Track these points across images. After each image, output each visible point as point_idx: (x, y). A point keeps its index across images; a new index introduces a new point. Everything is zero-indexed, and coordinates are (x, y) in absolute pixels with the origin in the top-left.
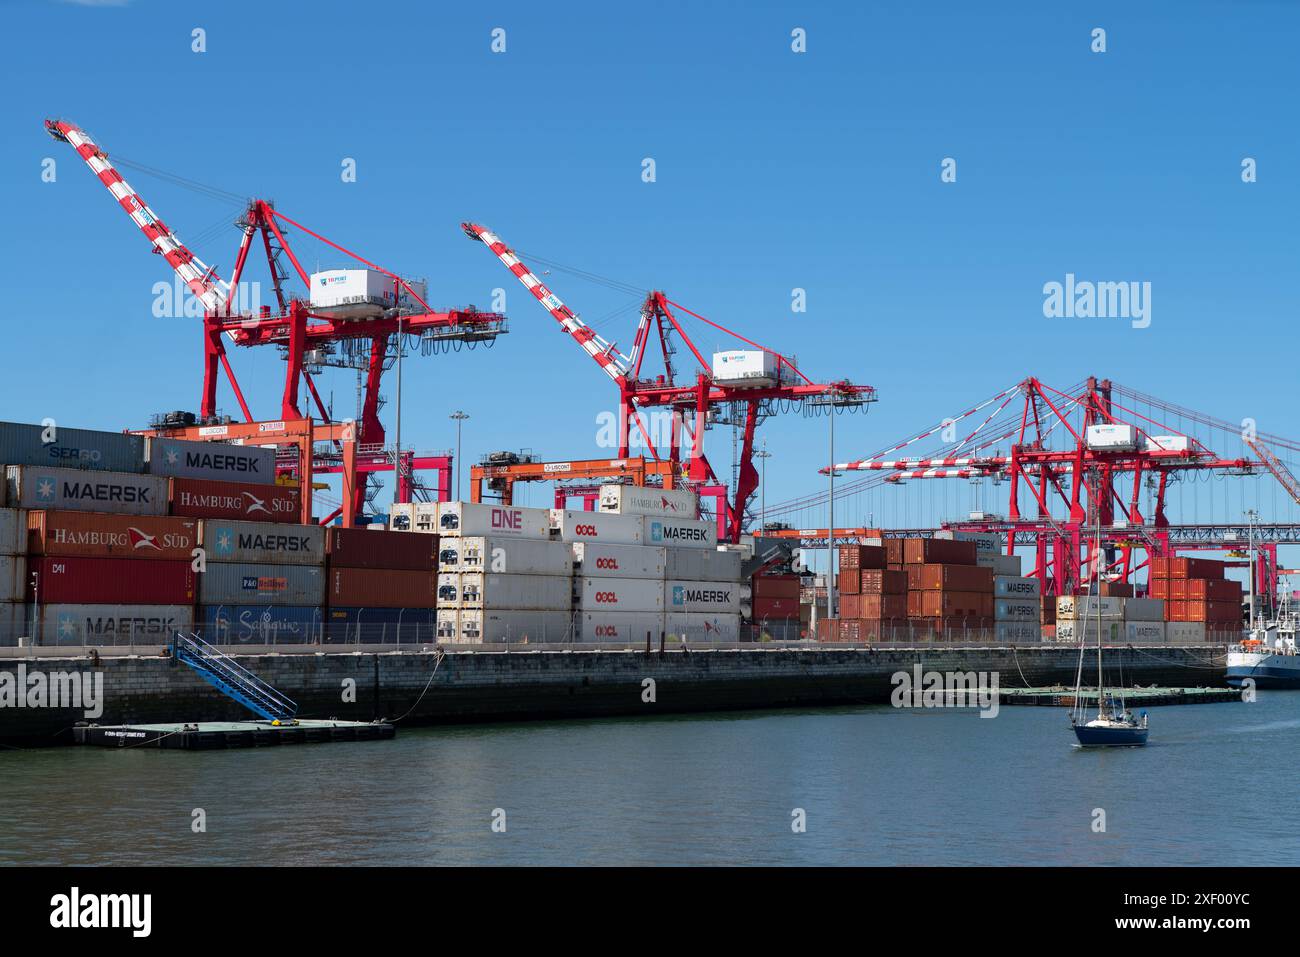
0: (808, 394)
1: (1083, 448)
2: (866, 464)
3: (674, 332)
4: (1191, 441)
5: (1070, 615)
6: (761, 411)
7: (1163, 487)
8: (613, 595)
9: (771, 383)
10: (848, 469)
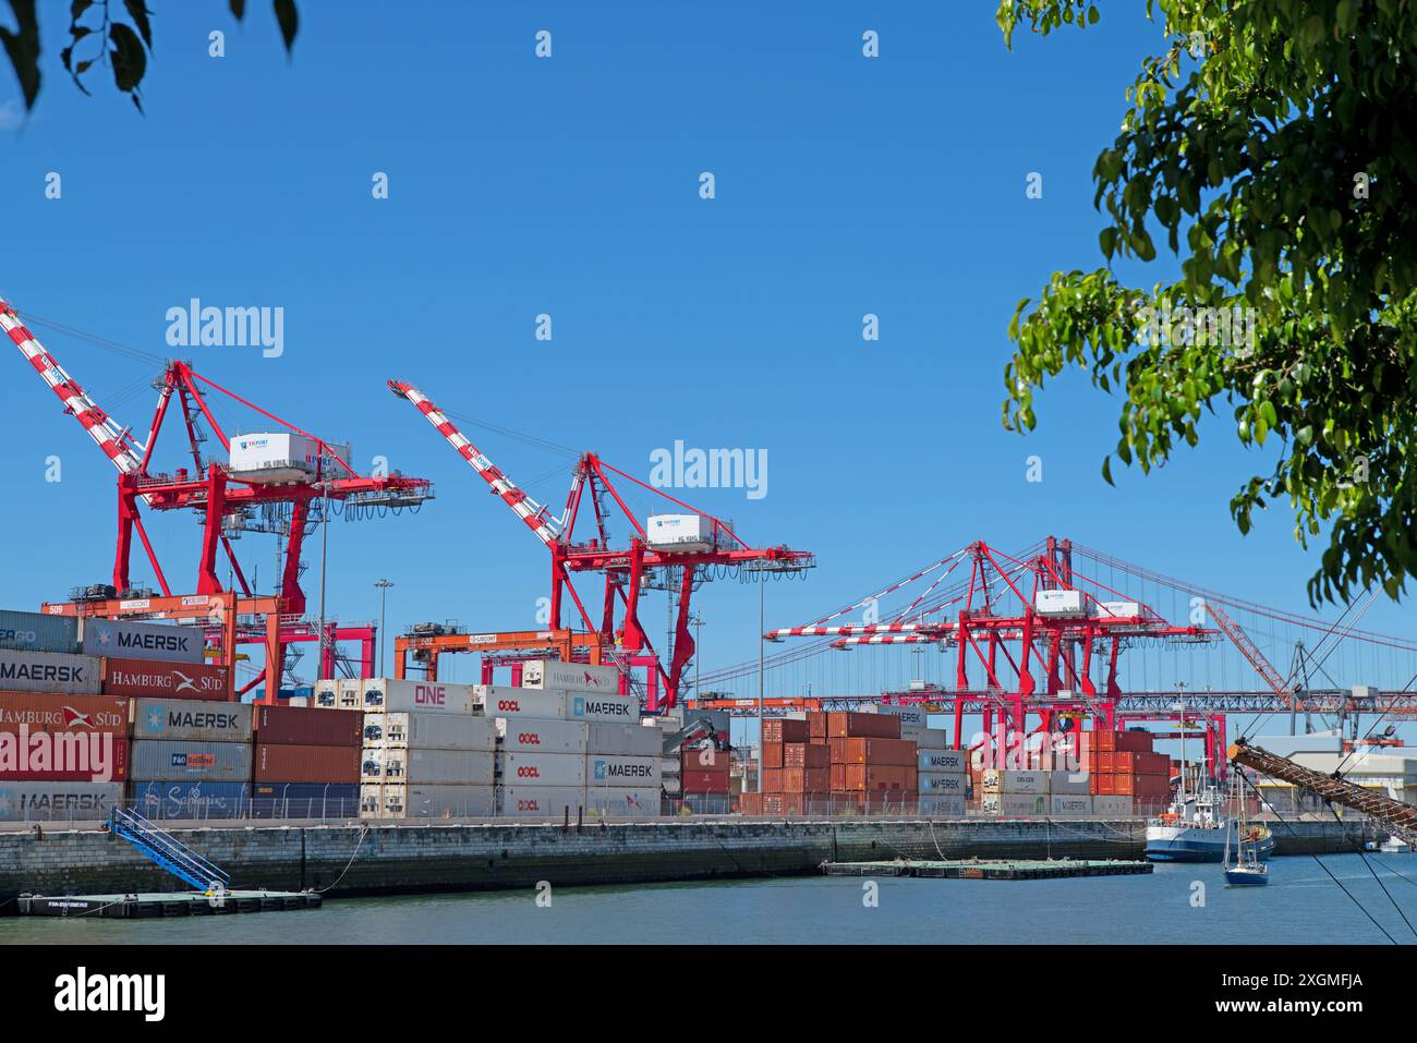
0: (746, 559)
1: (1031, 614)
2: (810, 630)
3: (608, 494)
4: (1143, 607)
5: (995, 789)
6: (697, 576)
7: (1115, 654)
8: (535, 770)
9: (707, 549)
10: (791, 634)
